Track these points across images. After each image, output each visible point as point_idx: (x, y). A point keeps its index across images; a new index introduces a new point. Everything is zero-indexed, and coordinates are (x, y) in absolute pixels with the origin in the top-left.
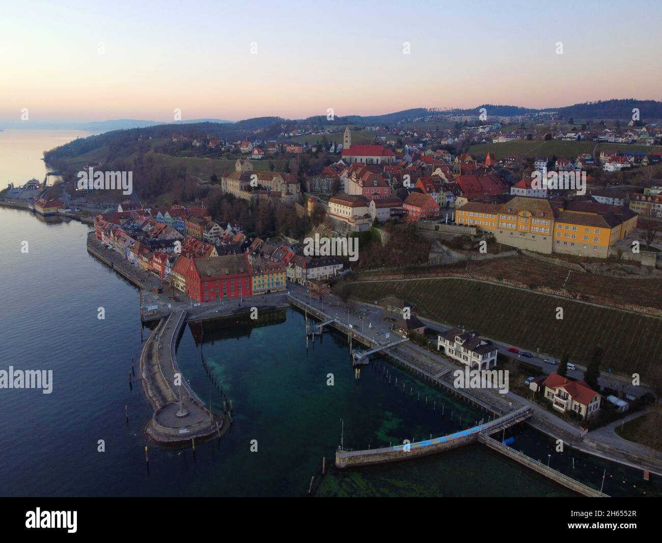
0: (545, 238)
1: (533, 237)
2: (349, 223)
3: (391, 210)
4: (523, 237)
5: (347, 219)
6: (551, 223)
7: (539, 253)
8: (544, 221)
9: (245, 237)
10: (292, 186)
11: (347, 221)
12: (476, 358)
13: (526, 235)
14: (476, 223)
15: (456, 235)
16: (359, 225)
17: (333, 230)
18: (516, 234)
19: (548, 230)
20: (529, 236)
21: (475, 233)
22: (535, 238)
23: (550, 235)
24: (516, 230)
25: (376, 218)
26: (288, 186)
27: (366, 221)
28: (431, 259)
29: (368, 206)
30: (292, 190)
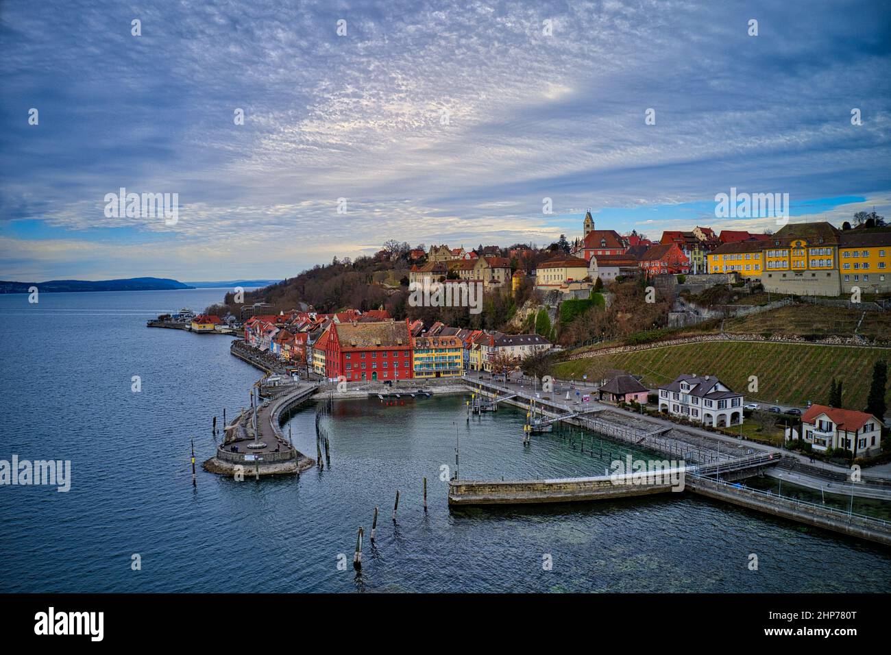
0: (829, 275)
1: (814, 275)
2: (560, 290)
3: (621, 270)
4: (799, 278)
5: (558, 285)
6: (834, 250)
7: (822, 297)
8: (824, 249)
9: (422, 324)
10: (498, 270)
11: (558, 288)
12: (708, 407)
13: (804, 274)
14: (736, 269)
15: (707, 286)
16: (575, 291)
17: (541, 304)
18: (790, 275)
19: (832, 261)
20: (807, 275)
21: (734, 282)
22: (816, 277)
23: (834, 269)
24: (790, 270)
25: (599, 280)
26: (493, 272)
27: (585, 286)
28: (671, 320)
29: (589, 267)
30: (498, 277)
